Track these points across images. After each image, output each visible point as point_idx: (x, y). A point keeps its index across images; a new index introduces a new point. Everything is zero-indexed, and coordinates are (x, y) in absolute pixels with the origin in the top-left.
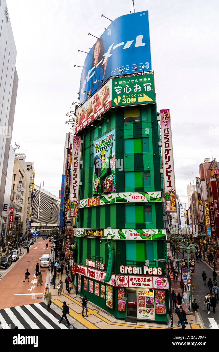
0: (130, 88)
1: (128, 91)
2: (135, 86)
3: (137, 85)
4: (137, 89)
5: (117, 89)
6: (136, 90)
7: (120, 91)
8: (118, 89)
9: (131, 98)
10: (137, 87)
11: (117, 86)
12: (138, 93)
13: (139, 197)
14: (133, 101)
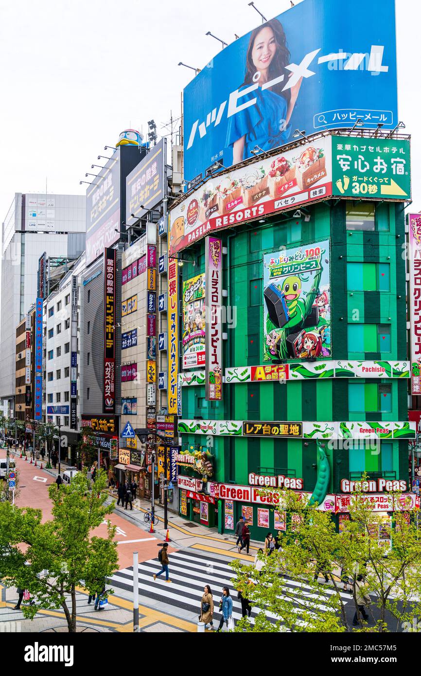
0: (366, 163)
1: (362, 168)
2: (375, 160)
3: (379, 157)
4: (379, 166)
5: (342, 160)
6: (377, 169)
7: (348, 165)
8: (345, 160)
9: (368, 183)
10: (379, 163)
11: (341, 153)
12: (380, 175)
13: (374, 370)
14: (372, 189)
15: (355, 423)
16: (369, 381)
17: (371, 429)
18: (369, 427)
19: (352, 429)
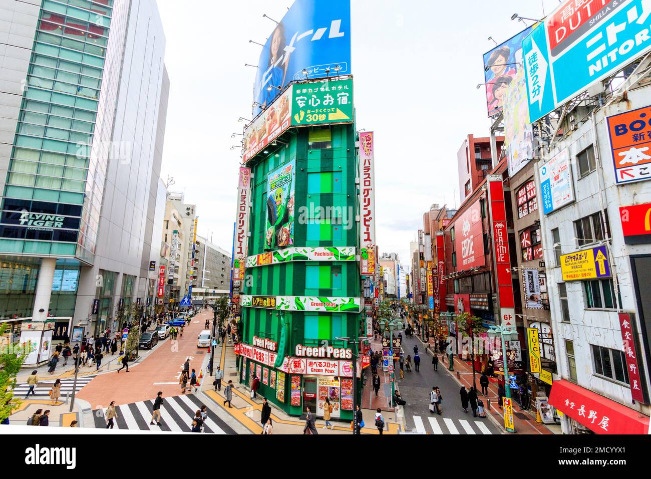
0: (317, 100)
1: (315, 104)
2: (325, 97)
3: (328, 94)
4: (328, 101)
5: (299, 100)
6: (326, 102)
7: (304, 103)
8: (302, 100)
9: (318, 113)
10: (328, 99)
11: (299, 95)
12: (328, 107)
13: (324, 254)
14: (322, 118)
15: (307, 298)
16: (322, 264)
17: (321, 302)
18: (319, 301)
19: (304, 302)
